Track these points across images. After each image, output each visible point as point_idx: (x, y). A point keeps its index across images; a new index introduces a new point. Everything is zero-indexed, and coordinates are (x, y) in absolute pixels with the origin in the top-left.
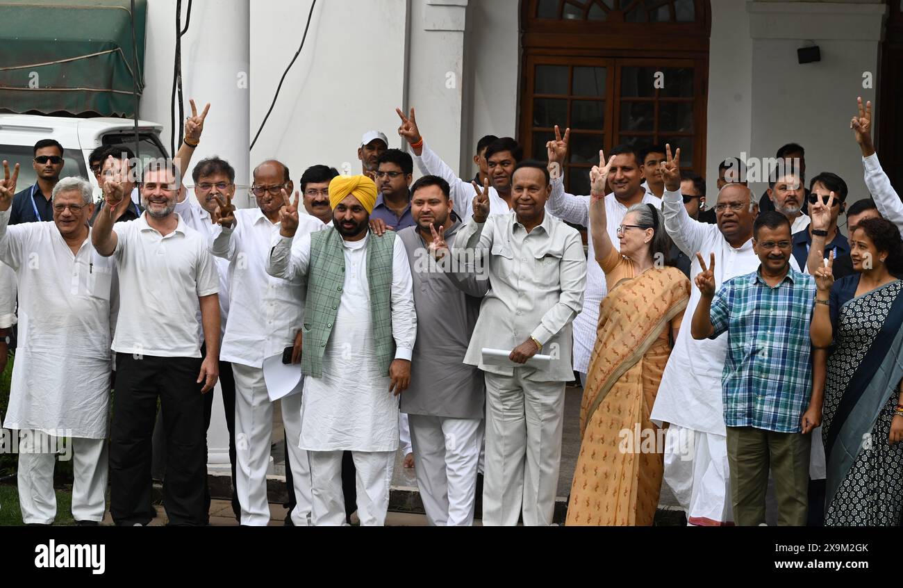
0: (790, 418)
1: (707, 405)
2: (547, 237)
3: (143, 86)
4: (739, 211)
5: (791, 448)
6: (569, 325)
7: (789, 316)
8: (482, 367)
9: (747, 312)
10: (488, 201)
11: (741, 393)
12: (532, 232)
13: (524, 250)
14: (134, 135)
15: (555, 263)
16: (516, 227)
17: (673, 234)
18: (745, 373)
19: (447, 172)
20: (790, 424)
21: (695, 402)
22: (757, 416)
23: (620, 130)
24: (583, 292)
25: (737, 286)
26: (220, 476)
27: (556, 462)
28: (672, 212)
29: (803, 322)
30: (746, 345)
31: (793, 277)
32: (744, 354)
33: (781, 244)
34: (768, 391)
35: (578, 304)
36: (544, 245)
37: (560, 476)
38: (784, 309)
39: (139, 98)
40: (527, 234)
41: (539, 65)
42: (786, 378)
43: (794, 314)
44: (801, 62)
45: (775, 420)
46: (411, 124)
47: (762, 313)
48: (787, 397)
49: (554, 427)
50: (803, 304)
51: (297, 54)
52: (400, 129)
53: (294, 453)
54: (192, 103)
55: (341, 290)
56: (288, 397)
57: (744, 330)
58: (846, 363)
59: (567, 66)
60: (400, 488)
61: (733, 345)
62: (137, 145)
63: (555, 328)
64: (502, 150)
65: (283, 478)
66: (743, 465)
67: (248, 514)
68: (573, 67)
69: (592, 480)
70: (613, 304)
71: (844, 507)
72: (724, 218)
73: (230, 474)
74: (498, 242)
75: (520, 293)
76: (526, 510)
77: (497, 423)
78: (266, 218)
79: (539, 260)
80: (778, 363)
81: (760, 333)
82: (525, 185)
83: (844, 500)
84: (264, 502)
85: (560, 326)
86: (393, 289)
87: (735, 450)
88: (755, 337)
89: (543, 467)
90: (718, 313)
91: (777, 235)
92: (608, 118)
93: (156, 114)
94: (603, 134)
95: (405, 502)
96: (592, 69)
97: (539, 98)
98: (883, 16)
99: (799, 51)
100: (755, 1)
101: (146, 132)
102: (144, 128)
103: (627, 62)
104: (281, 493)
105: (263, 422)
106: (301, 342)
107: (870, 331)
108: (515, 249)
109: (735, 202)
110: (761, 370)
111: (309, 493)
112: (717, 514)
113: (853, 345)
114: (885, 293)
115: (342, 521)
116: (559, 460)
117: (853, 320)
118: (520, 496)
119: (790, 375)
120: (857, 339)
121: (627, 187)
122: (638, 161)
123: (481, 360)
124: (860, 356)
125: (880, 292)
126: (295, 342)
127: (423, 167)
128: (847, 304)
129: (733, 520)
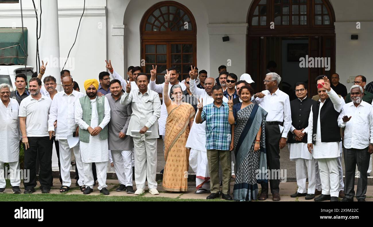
0: (226, 146)
1: (201, 142)
2: (149, 96)
3: (27, 55)
4: (211, 86)
5: (226, 154)
6: (157, 121)
7: (224, 116)
8: (131, 136)
9: (212, 115)
10: (130, 86)
11: (211, 140)
12: (144, 94)
13: (142, 100)
14: (25, 70)
15: (151, 103)
16: (139, 93)
17: (192, 92)
18: (212, 134)
20: (226, 147)
21: (197, 142)
22: (217, 146)
23: (171, 63)
24: (160, 112)
25: (208, 108)
26: (56, 171)
27: (156, 162)
28: (192, 86)
29: (228, 118)
30: (212, 125)
32: (211, 128)
33: (220, 95)
34: (219, 138)
35: (159, 115)
36: (148, 98)
37: (157, 166)
38: (222, 114)
39: (26, 59)
40: (142, 95)
41: (146, 45)
42: (224, 134)
43: (225, 115)
44: (224, 41)
45: (222, 147)
46: (110, 65)
47: (216, 115)
48: (225, 140)
49: (154, 152)
50: (227, 112)
51: (74, 44)
52: (106, 66)
54: (42, 62)
55: (91, 115)
56: (75, 147)
57: (211, 121)
58: (240, 129)
59: (155, 45)
60: (110, 172)
61: (208, 125)
62: (26, 73)
63: (152, 123)
64: (138, 70)
65: (75, 171)
66: (212, 160)
67: (65, 182)
68: (156, 45)
69: (173, 168)
70: (174, 115)
71: (242, 171)
72: (207, 88)
73: (59, 171)
74: (134, 98)
75: (141, 113)
76: (148, 177)
77: (137, 151)
78: (66, 94)
79: (146, 103)
80: (222, 130)
81: (216, 121)
82: (142, 80)
83: (242, 169)
84: (69, 179)
85: (154, 122)
87: (210, 156)
88: (214, 122)
89: (152, 164)
90: (203, 116)
91: (219, 92)
92: (167, 60)
93: (32, 64)
94: (166, 65)
95: (112, 176)
96: (162, 45)
97: (147, 55)
98: (247, 27)
99: (223, 38)
100: (210, 24)
101: (29, 69)
102: (28, 68)
103: (173, 43)
104: (75, 175)
105: (68, 155)
106: (78, 130)
107: (246, 119)
108: (139, 100)
109: (210, 82)
110: (217, 132)
111: (83, 175)
112: (204, 175)
113: (241, 123)
114: (249, 107)
115: (93, 182)
116: (156, 161)
117: (241, 116)
118: (146, 173)
119: (225, 133)
120: (243, 121)
121: (174, 80)
122: (177, 72)
123: (131, 133)
124: (244, 126)
125: (248, 107)
126: (76, 130)
127: (113, 77)
128: (239, 111)
129: (210, 177)
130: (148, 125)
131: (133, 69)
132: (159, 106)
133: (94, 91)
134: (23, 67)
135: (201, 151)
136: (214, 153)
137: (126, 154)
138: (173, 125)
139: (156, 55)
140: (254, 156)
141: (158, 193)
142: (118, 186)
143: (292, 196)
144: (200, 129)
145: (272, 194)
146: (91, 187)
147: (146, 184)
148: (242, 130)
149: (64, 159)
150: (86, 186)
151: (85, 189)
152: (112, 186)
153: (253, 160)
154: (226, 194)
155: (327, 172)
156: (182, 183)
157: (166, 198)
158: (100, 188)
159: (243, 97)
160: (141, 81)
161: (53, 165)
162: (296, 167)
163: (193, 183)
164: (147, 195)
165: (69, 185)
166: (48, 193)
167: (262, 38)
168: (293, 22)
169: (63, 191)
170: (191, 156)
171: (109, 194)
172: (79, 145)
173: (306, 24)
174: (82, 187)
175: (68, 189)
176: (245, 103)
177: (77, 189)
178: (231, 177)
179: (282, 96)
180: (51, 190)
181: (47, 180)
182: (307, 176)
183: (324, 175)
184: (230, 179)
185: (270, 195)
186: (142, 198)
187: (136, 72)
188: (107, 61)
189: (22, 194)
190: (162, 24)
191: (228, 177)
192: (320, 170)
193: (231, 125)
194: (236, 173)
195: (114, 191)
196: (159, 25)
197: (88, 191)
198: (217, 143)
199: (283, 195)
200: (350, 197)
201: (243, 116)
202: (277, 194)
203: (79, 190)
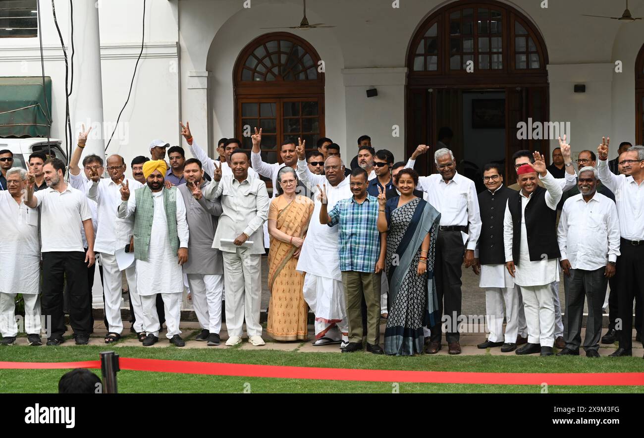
0: (371, 265)
2: (249, 185)
3: (51, 122)
4: (336, 170)
5: (372, 280)
7: (368, 217)
8: (221, 249)
9: (348, 215)
11: (347, 255)
12: (242, 183)
13: (239, 192)
14: (47, 146)
15: (254, 197)
16: (234, 181)
18: (348, 245)
20: (370, 268)
21: (315, 261)
22: (355, 265)
23: (284, 132)
25: (343, 203)
26: (98, 309)
28: (302, 170)
29: (375, 220)
30: (347, 231)
31: (369, 198)
32: (347, 235)
34: (360, 253)
35: (266, 216)
36: (248, 189)
37: (262, 300)
38: (365, 214)
40: (240, 184)
41: (244, 103)
42: (368, 246)
43: (370, 216)
44: (368, 96)
45: (363, 267)
46: (187, 130)
47: (355, 216)
48: (369, 255)
49: (257, 276)
50: (374, 211)
51: (127, 103)
53: (133, 296)
55: (152, 217)
56: (129, 269)
57: (346, 224)
58: (396, 239)
59: (257, 103)
60: (186, 310)
63: (255, 228)
65: (129, 308)
66: (350, 289)
67: (112, 326)
68: (260, 103)
69: (284, 303)
72: (329, 174)
74: (226, 189)
75: (237, 212)
76: (247, 317)
78: (113, 183)
79: (246, 196)
80: (364, 239)
81: (354, 225)
82: (239, 162)
84: (119, 320)
85: (258, 227)
86: (177, 214)
87: (346, 282)
88: (352, 227)
89: (253, 296)
91: (357, 179)
92: (278, 127)
93: (58, 135)
94: (276, 135)
95: (189, 317)
96: (269, 104)
97: (245, 119)
98: (406, 73)
99: (367, 91)
100: (345, 68)
101: (54, 144)
102: (53, 142)
103: (286, 100)
104: (128, 315)
105: (117, 282)
107: (405, 223)
108: (234, 192)
109: (334, 166)
110: (356, 243)
111: (141, 315)
113: (398, 230)
114: (411, 204)
115: (158, 327)
116: (261, 292)
117: (397, 218)
118: (243, 310)
119: (370, 245)
120: (400, 227)
123: (220, 245)
124: (402, 235)
125: (409, 204)
126: (130, 242)
128: (394, 211)
130: (248, 231)
131: (225, 142)
132: (266, 202)
133: (160, 179)
134: (45, 140)
135: (321, 277)
136: (354, 277)
137: (211, 281)
139: (259, 120)
140: (418, 283)
141: (264, 343)
142: (198, 332)
143: (480, 347)
145: (447, 343)
146: (155, 335)
148: (399, 241)
149: (111, 289)
150: (147, 332)
151: (145, 337)
152: (189, 332)
153: (417, 290)
154: (373, 343)
155: (536, 306)
156: (300, 327)
157: (276, 351)
158: (169, 336)
159: (403, 187)
160: (236, 163)
162: (486, 299)
164: (246, 347)
165: (119, 331)
166: (85, 345)
167: (430, 90)
168: (480, 65)
169: (109, 340)
170: (306, 285)
171: (184, 346)
172: (135, 266)
173: (501, 67)
174: (140, 334)
175: (119, 338)
176: (404, 197)
177: (133, 338)
178: (381, 317)
179: (464, 184)
180: (90, 339)
181: (82, 323)
182: (505, 314)
183: (532, 312)
184: (379, 319)
185: (444, 345)
186: (237, 351)
189: (44, 345)
190: (269, 70)
191: (376, 317)
192: (525, 304)
193: (380, 233)
194: (388, 309)
195: (193, 340)
196: (264, 70)
197: (150, 340)
198: (355, 261)
199: (465, 346)
200: (573, 346)
201: (401, 218)
202: (455, 344)
203: (136, 338)
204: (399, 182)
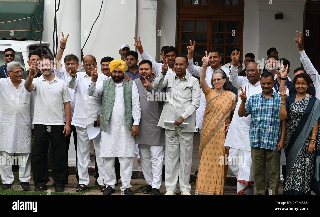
0: (273, 144)
1: (243, 140)
2: (187, 81)
3: (43, 29)
4: (254, 73)
5: (274, 155)
6: (195, 112)
7: (273, 109)
8: (164, 127)
9: (258, 107)
11: (256, 136)
13: (179, 86)
15: (190, 90)
16: (176, 78)
18: (257, 129)
19: (151, 59)
20: (273, 146)
21: (239, 140)
22: (262, 144)
23: (212, 43)
24: (200, 101)
25: (254, 98)
26: (72, 167)
27: (190, 161)
28: (234, 74)
29: (278, 111)
30: (258, 119)
31: (274, 94)
32: (257, 122)
34: (266, 135)
35: (198, 105)
36: (186, 84)
37: (192, 166)
38: (271, 106)
40: (180, 80)
43: (275, 108)
44: (276, 19)
45: (268, 145)
46: (139, 42)
47: (264, 107)
48: (272, 137)
49: (190, 148)
50: (278, 104)
51: (98, 17)
52: (135, 44)
53: (98, 158)
55: (114, 101)
56: (95, 138)
57: (257, 113)
58: (293, 125)
59: (193, 21)
60: (135, 170)
61: (253, 119)
63: (190, 113)
64: (170, 51)
65: (94, 167)
66: (257, 161)
67: (82, 180)
68: (195, 21)
69: (207, 168)
70: (213, 106)
71: (292, 176)
73: (76, 166)
74: (170, 83)
75: (177, 101)
76: (180, 178)
77: (169, 147)
78: (87, 75)
79: (184, 89)
80: (269, 125)
81: (263, 114)
82: (179, 63)
83: (293, 173)
84: (87, 176)
85: (192, 112)
86: (132, 100)
87: (254, 156)
88: (261, 116)
89: (186, 162)
90: (248, 107)
92: (208, 39)
93: (48, 39)
94: (206, 45)
95: (137, 175)
96: (202, 22)
97: (184, 32)
98: (305, 2)
99: (275, 15)
101: (44, 46)
102: (44, 44)
103: (215, 19)
104: (93, 172)
105: (87, 147)
106: (100, 119)
107: (300, 114)
108: (175, 86)
109: (253, 69)
110: (263, 127)
111: (103, 172)
112: (247, 178)
113: (295, 119)
115: (115, 182)
117: (295, 110)
118: (178, 173)
120: (296, 116)
121: (215, 63)
122: (219, 55)
123: (164, 125)
124: (297, 123)
125: (304, 100)
126: (98, 119)
127: (142, 57)
128: (292, 104)
129: (253, 181)
130: (184, 115)
131: (166, 49)
132: (198, 95)
133: (120, 74)
134: (38, 42)
135: (243, 150)
136: (260, 152)
137: (155, 150)
138: (210, 117)
139: (194, 33)
142: (144, 187)
144: (242, 124)
146: (113, 187)
147: (178, 187)
148: (295, 127)
149: (82, 153)
150: (107, 185)
151: (105, 189)
152: (138, 187)
156: (217, 187)
158: (123, 189)
159: (299, 87)
161: (69, 160)
163: (233, 187)
165: (86, 183)
166: (62, 192)
169: (79, 190)
172: (100, 136)
174: (102, 186)
175: (86, 188)
176: (300, 95)
177: (96, 189)
178: (279, 182)
180: (65, 188)
181: (61, 176)
184: (278, 184)
187: (169, 54)
188: (136, 39)
191: (276, 182)
193: (281, 121)
194: (285, 177)
197: (109, 191)
198: (262, 140)
201: (297, 110)
203: (99, 189)
204: (296, 84)
